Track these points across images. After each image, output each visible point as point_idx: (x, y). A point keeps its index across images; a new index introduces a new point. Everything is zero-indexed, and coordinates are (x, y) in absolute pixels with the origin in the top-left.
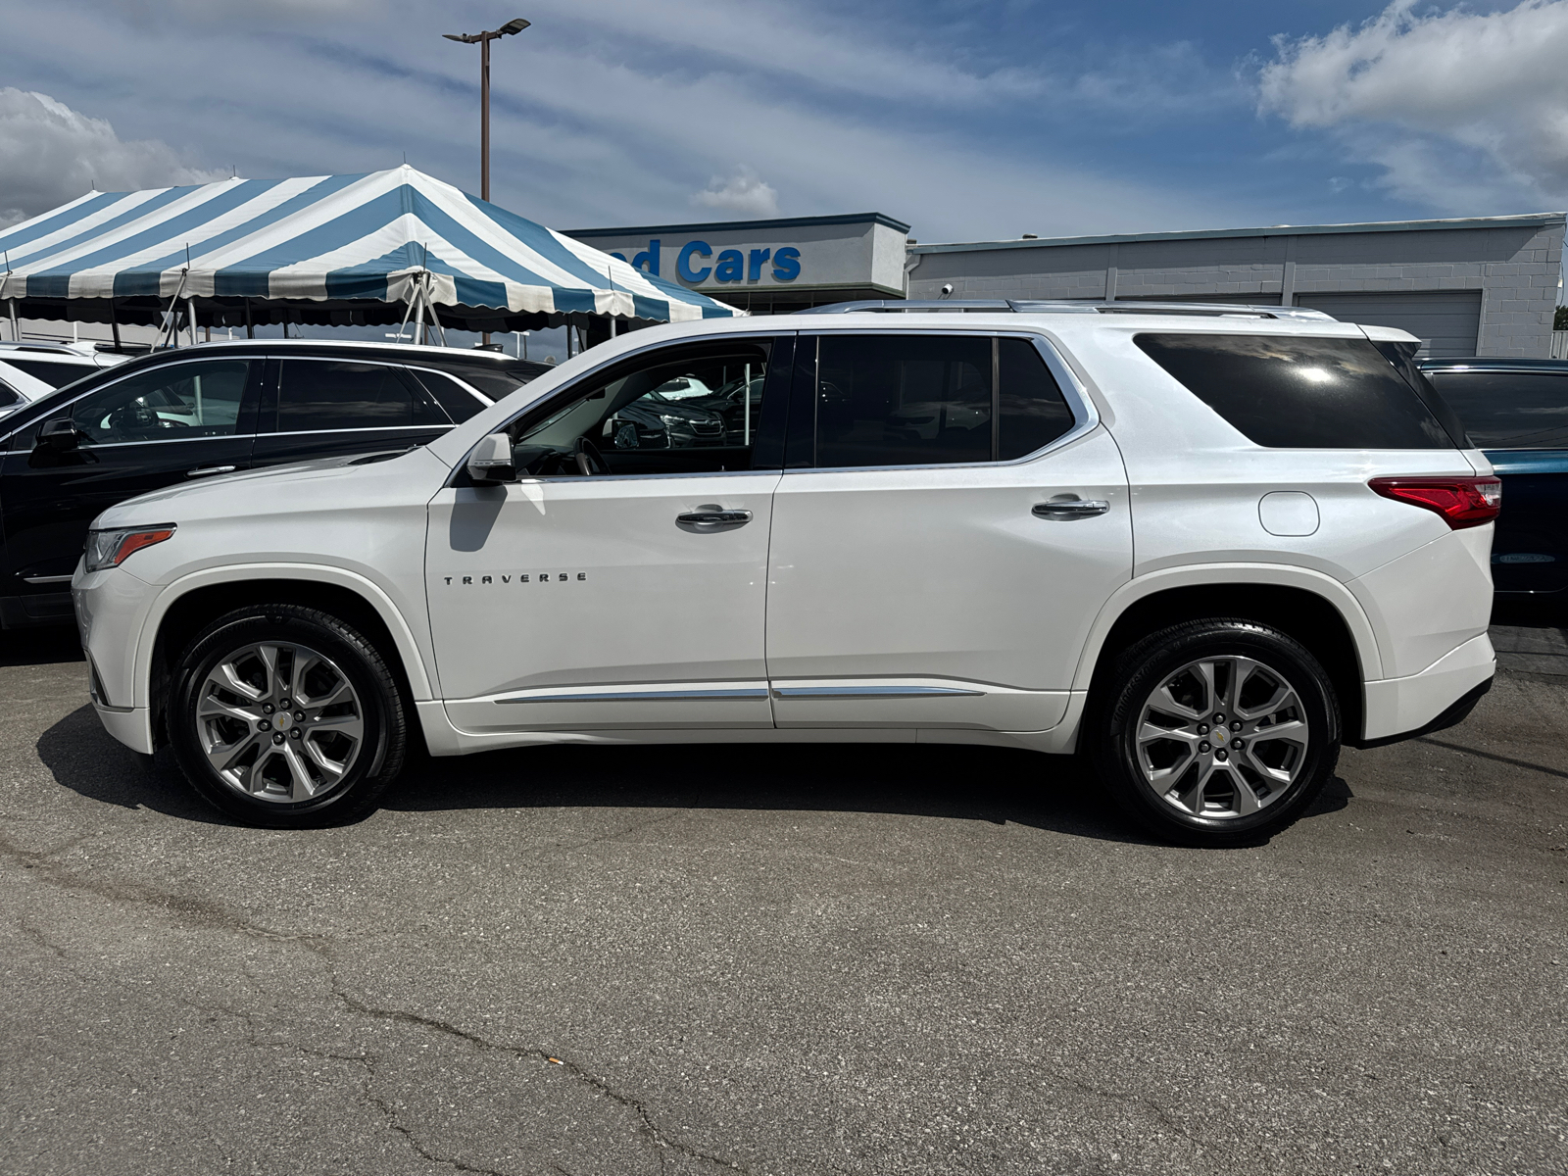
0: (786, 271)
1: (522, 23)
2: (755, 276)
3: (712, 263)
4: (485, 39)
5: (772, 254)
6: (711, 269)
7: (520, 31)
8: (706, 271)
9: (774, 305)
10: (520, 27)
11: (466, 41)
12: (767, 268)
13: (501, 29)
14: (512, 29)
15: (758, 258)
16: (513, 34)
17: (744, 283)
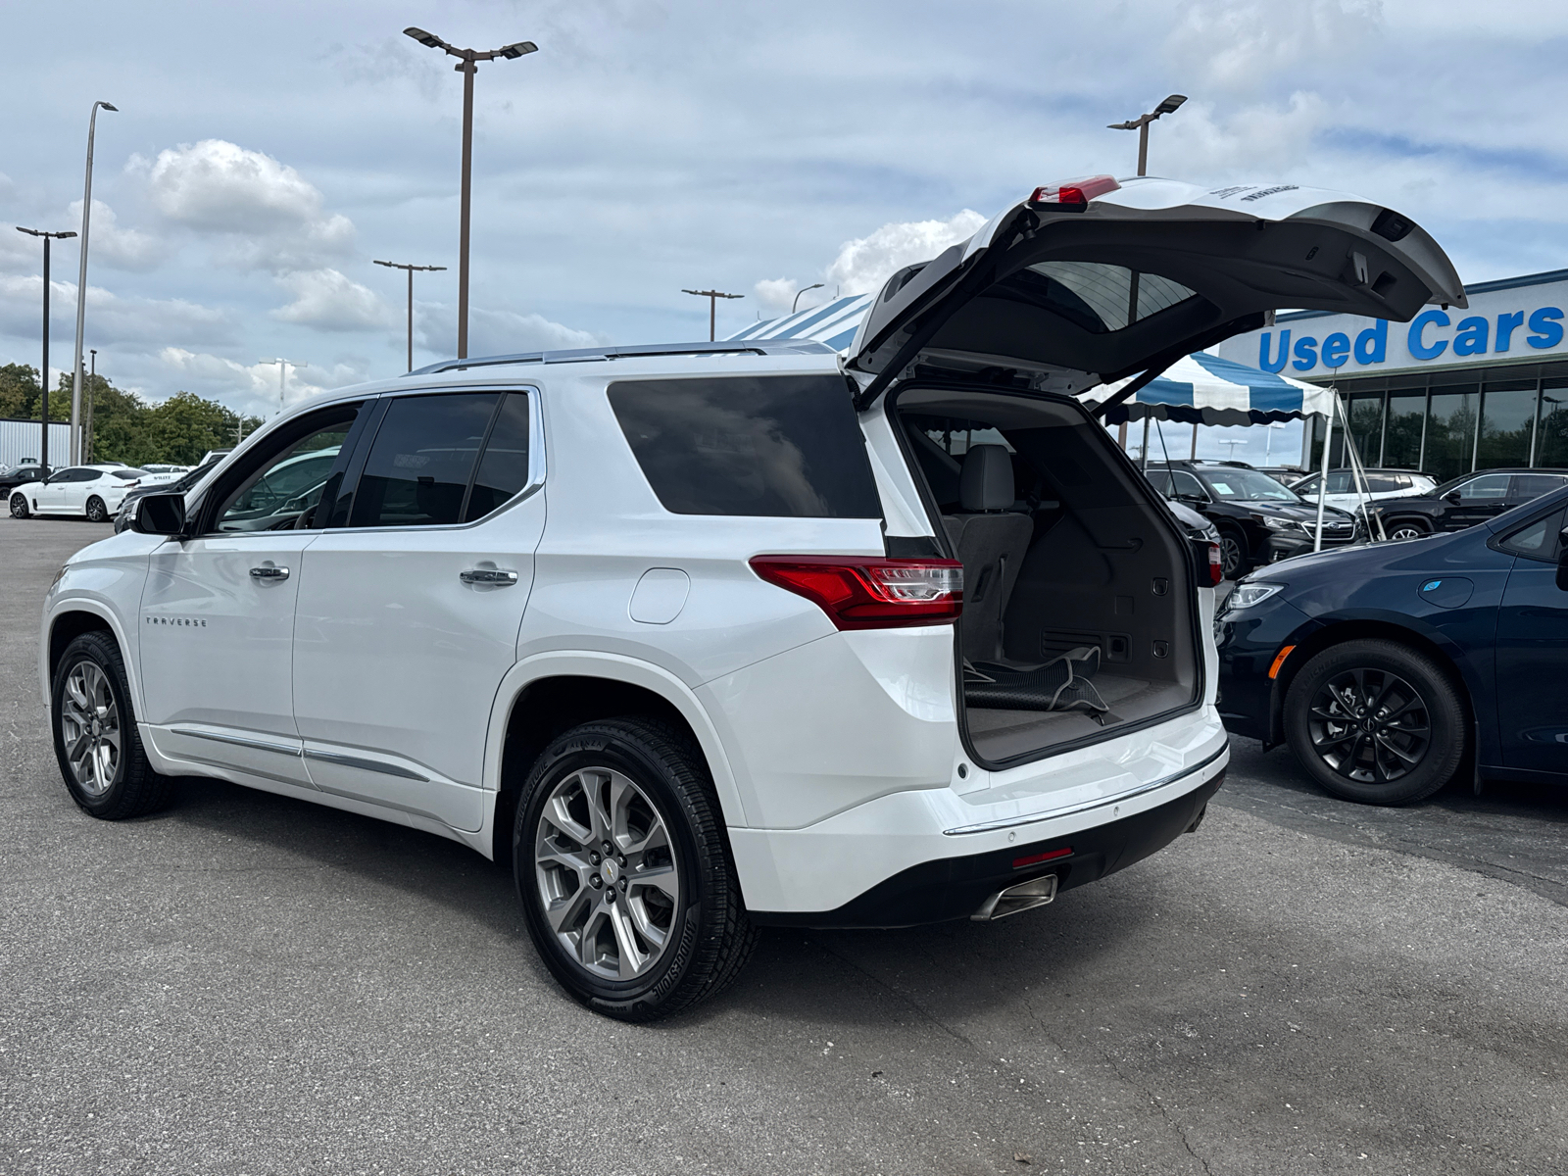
0: (1544, 336)
1: (1178, 99)
2: (1503, 344)
3: (1450, 334)
4: (1145, 122)
5: (1526, 318)
6: (1447, 342)
7: (1177, 107)
8: (1441, 346)
9: (1542, 381)
10: (1177, 104)
11: (1129, 128)
12: (1520, 335)
13: (1157, 110)
14: (1169, 106)
15: (1508, 323)
16: (1171, 112)
17: (1490, 356)
